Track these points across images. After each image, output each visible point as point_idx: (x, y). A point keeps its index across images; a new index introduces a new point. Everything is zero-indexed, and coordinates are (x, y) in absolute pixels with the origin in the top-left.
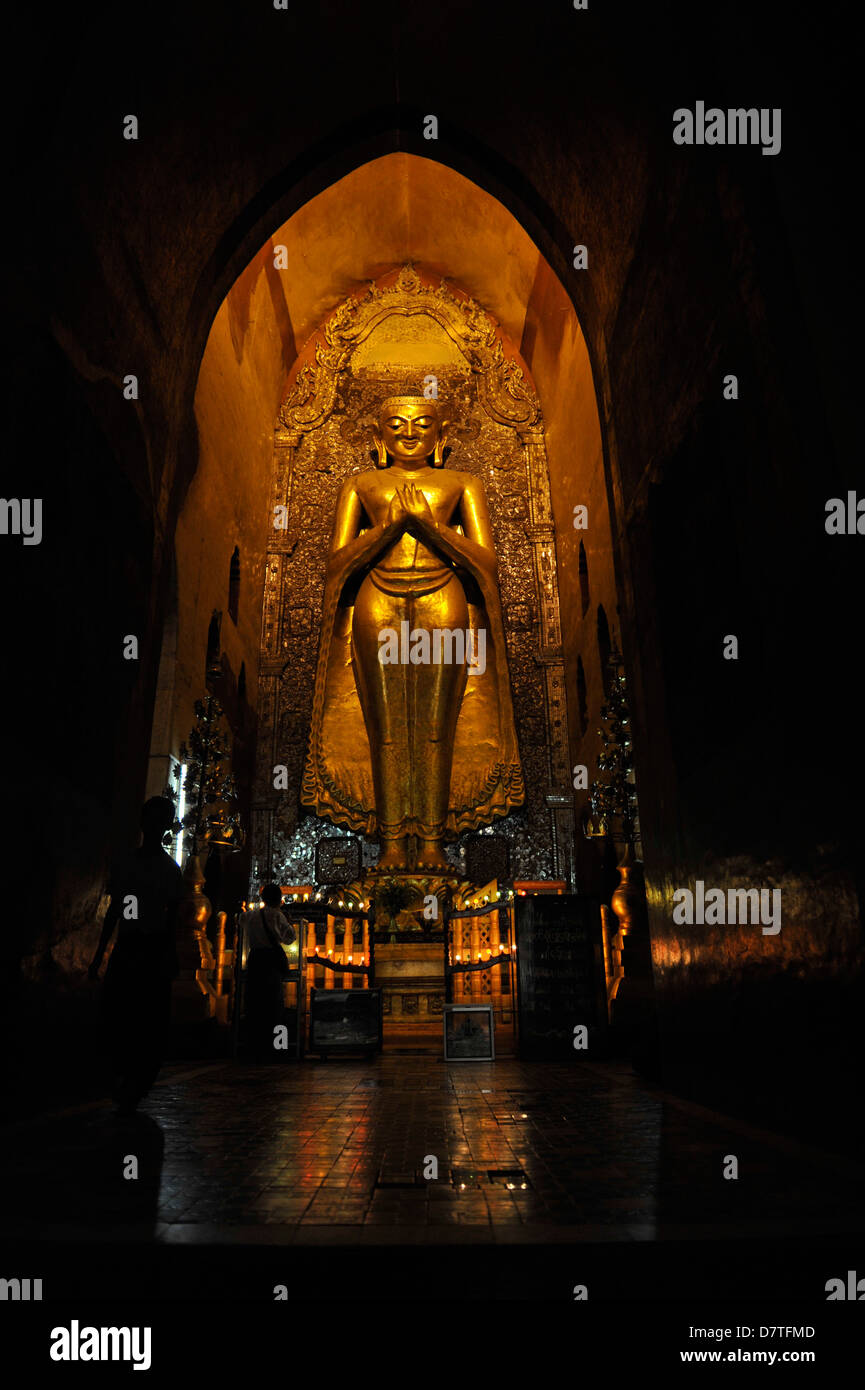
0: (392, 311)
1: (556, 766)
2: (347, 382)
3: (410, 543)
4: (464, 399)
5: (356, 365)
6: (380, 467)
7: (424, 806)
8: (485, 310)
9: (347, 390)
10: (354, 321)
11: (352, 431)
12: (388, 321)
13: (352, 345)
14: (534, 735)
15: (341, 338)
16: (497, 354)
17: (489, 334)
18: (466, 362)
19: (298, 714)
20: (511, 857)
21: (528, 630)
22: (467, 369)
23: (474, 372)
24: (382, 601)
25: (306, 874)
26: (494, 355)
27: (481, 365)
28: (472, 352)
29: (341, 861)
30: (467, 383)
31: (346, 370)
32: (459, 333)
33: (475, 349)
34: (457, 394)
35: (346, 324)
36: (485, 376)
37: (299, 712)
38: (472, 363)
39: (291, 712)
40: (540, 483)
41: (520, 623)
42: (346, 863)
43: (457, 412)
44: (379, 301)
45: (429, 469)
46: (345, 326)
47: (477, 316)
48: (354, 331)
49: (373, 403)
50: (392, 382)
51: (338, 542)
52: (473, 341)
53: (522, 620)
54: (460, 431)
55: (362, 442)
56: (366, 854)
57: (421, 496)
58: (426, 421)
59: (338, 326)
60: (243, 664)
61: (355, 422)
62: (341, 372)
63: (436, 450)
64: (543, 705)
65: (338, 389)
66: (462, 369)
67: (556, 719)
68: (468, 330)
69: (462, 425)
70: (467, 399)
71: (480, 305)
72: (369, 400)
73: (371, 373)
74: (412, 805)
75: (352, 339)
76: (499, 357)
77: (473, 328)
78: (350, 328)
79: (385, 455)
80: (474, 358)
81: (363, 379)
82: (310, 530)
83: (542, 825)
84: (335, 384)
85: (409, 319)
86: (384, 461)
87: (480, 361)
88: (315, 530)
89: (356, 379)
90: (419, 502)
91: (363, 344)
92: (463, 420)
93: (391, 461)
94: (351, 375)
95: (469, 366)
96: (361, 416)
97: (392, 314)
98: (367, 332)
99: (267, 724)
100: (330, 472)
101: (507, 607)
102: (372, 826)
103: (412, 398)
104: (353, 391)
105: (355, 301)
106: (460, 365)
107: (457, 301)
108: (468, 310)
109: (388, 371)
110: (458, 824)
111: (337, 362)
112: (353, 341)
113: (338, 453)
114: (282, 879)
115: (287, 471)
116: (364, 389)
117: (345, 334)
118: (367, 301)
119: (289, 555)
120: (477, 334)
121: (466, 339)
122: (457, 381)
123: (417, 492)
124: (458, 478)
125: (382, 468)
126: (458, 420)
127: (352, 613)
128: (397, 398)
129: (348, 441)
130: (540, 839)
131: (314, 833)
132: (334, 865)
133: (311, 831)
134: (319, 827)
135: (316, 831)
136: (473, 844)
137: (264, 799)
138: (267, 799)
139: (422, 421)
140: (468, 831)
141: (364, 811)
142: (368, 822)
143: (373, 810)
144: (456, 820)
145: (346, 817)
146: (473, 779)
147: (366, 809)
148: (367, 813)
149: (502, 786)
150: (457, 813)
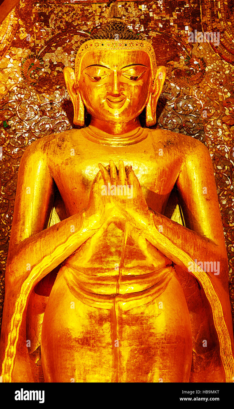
11: (37, 70)
34: (175, 21)
43: (174, 46)
49: (64, 32)
54: (179, 73)
55: (51, 87)
61: (40, 58)
69: (181, 64)
92: (182, 58)
96: (48, 50)
113: (19, 102)
126: (176, 58)
127: (41, 321)
129: (33, 84)
139: (132, 72)
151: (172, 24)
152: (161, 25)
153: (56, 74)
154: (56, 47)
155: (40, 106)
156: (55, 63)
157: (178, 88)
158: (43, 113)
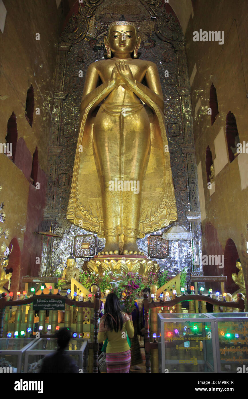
1: (192, 201)
3: (121, 91)
7: (127, 220)
14: (181, 186)
21: (178, 136)
24: (108, 119)
27: (155, 15)
29: (86, 246)
37: (67, 173)
39: (63, 173)
40: (184, 68)
41: (174, 133)
42: (89, 248)
45: (131, 59)
51: (87, 91)
53: (175, 131)
56: (98, 243)
57: (128, 67)
58: (130, 34)
60: (36, 148)
63: (135, 50)
64: (186, 172)
74: (121, 219)
79: (110, 52)
82: (74, 88)
86: (110, 55)
88: (76, 88)
90: (127, 69)
93: (113, 55)
99: (51, 178)
100: (84, 62)
102: (102, 230)
103: (124, 22)
106: (146, 15)
110: (144, 229)
114: (57, 254)
115: (64, 61)
119: (64, 100)
123: (126, 65)
124: (145, 63)
125: (109, 58)
131: (74, 232)
132: (83, 248)
133: (72, 231)
134: (76, 229)
135: (74, 231)
136: (151, 239)
137: (49, 216)
138: (50, 215)
139: (128, 34)
140: (150, 232)
141: (98, 222)
142: (99, 227)
143: (102, 221)
144: (143, 227)
145: (89, 225)
146: (151, 207)
147: (99, 221)
148: (99, 223)
149: (166, 211)
150: (143, 224)
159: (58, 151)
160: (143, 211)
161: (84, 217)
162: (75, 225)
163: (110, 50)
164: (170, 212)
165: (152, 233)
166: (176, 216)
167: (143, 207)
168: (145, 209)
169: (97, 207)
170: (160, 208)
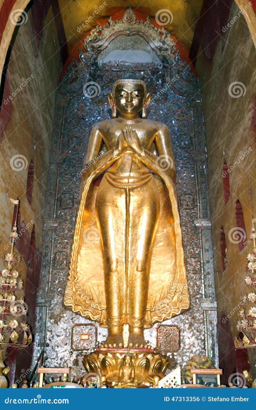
0: (121, 33)
1: (207, 285)
2: (95, 70)
3: (128, 160)
4: (158, 81)
5: (100, 62)
6: (112, 117)
7: (133, 308)
8: (170, 34)
9: (95, 75)
10: (100, 38)
12: (118, 38)
13: (98, 51)
14: (195, 268)
15: (93, 47)
16: (177, 58)
17: (173, 47)
18: (160, 61)
19: (64, 253)
20: (181, 338)
22: (160, 65)
23: (164, 67)
25: (66, 344)
26: (175, 58)
27: (168, 63)
28: (163, 56)
29: (86, 337)
30: (160, 73)
31: (95, 64)
32: (157, 45)
33: (165, 54)
34: (155, 78)
35: (95, 40)
36: (170, 69)
37: (65, 252)
38: (163, 62)
39: (60, 252)
41: (188, 205)
42: (89, 339)
43: (154, 89)
44: (114, 27)
45: (139, 119)
46: (96, 40)
47: (166, 37)
48: (100, 43)
49: (109, 82)
50: (120, 71)
51: (89, 158)
52: (164, 50)
53: (189, 204)
56: (100, 334)
57: (135, 134)
58: (138, 92)
59: (91, 40)
60: (34, 225)
62: (92, 65)
64: (200, 251)
65: (90, 75)
66: (158, 65)
67: (207, 259)
68: (161, 44)
70: (160, 81)
71: (168, 31)
72: (107, 81)
73: (108, 66)
74: (126, 307)
75: (98, 48)
76: (178, 59)
77: (164, 43)
78: (98, 41)
79: (115, 110)
80: (164, 60)
81: (104, 69)
82: (73, 150)
83: (199, 320)
84: (89, 71)
85: (129, 38)
87: (167, 61)
89: (100, 70)
90: (134, 137)
91: (105, 50)
93: (118, 114)
94: (97, 67)
95: (162, 64)
97: (120, 35)
98: (106, 44)
99: (47, 258)
101: (181, 196)
102: (104, 318)
103: (131, 80)
104: (99, 76)
105: (100, 27)
106: (156, 63)
107: (156, 28)
108: (161, 34)
109: (117, 65)
111: (90, 59)
112: (99, 49)
113: (89, 109)
114: (52, 346)
116: (104, 75)
117: (94, 45)
118: (107, 27)
119: (61, 164)
120: (166, 46)
121: (160, 49)
122: (155, 71)
123: (133, 132)
124: (155, 124)
125: (113, 118)
126: (155, 93)
128: (123, 80)
130: (198, 328)
131: (71, 321)
132: (82, 340)
133: (69, 320)
134: (74, 317)
135: (72, 319)
136: (160, 330)
137: (43, 301)
138: (45, 301)
139: (136, 93)
140: (158, 322)
141: (99, 309)
142: (101, 316)
143: (104, 309)
144: (151, 316)
145: (89, 312)
146: (160, 293)
147: (101, 308)
148: (101, 310)
149: (177, 297)
150: (151, 312)
151: (154, 80)
152: (149, 80)
153: (105, 99)
154: (106, 88)
155: (98, 111)
156: (105, 94)
157: (156, 105)
158: (100, 114)
159: (55, 225)
160: (151, 297)
161: (84, 303)
162: (73, 312)
163: (115, 108)
164: (182, 298)
165: (161, 322)
166: (188, 304)
167: (150, 293)
168: (154, 295)
169: (98, 291)
170: (170, 293)
